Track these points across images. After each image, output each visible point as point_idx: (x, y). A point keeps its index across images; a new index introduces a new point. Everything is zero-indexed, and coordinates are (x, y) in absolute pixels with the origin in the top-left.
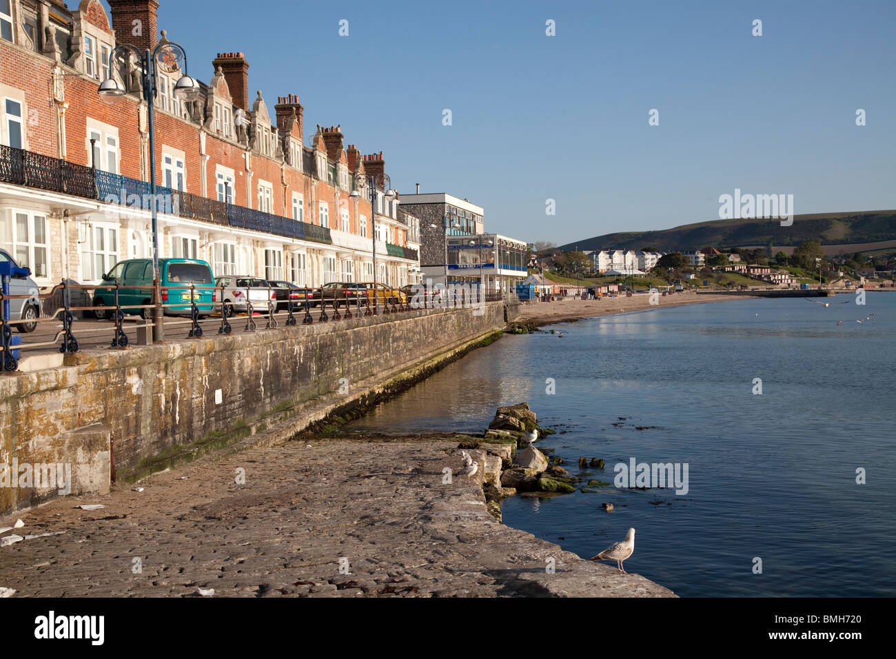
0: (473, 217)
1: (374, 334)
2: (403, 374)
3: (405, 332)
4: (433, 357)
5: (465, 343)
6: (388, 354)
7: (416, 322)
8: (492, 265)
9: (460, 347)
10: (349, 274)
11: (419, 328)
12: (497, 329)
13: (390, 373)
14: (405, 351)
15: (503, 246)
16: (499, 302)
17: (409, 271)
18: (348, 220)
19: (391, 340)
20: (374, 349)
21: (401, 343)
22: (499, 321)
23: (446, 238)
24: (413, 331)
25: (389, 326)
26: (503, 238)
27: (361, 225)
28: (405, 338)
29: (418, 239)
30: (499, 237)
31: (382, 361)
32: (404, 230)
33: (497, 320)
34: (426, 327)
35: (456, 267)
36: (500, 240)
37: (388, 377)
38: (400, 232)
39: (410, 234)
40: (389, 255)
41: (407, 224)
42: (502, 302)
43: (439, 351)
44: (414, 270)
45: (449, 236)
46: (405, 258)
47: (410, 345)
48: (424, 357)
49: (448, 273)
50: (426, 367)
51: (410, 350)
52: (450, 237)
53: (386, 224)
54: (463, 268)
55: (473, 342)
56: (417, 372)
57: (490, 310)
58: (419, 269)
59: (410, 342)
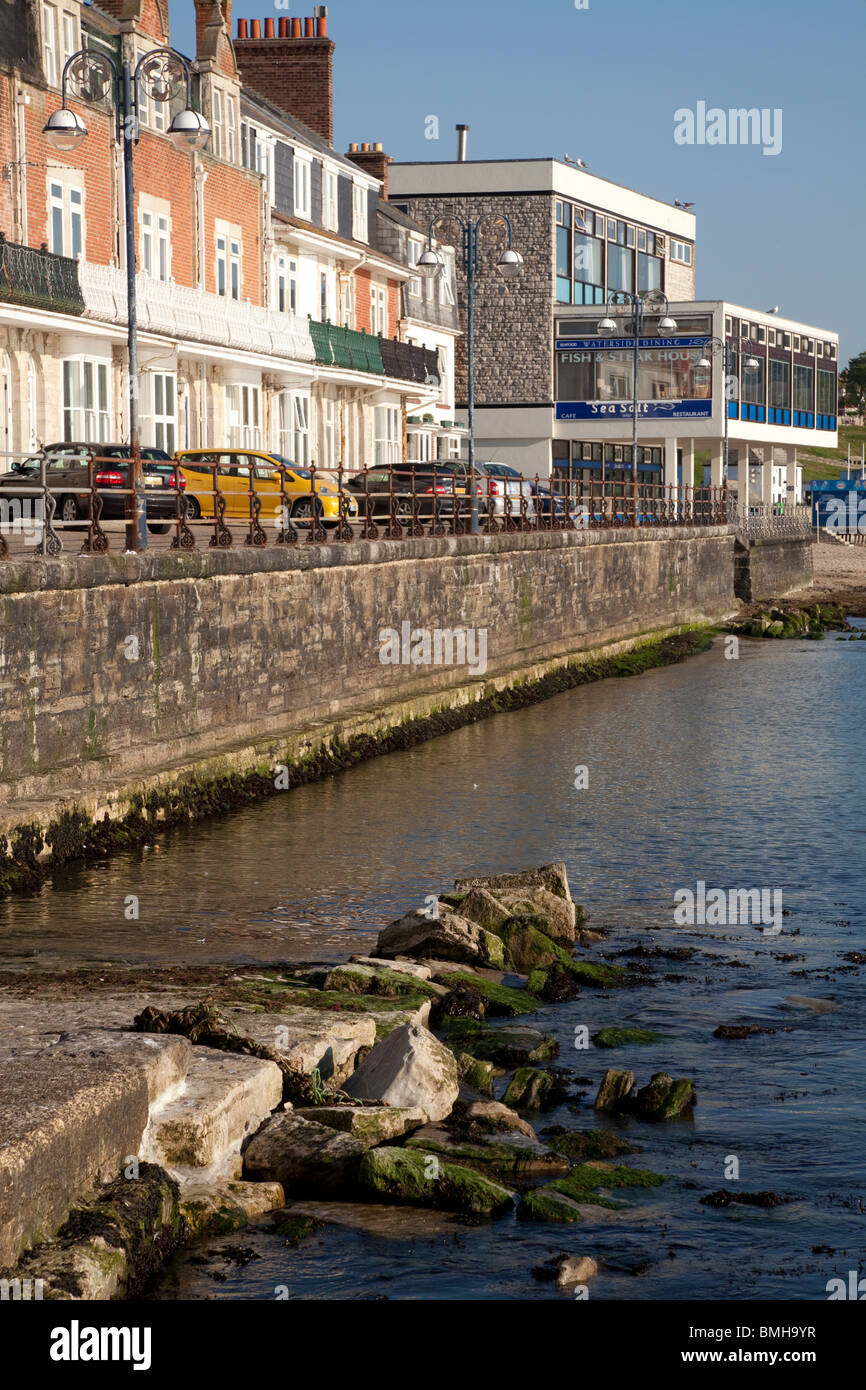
0: (658, 242)
1: (113, 614)
2: (230, 756)
3: (267, 616)
4: (387, 703)
5: (543, 660)
6: (179, 687)
7: (318, 583)
8: (704, 407)
9: (516, 674)
10: (165, 419)
11: (336, 602)
12: (697, 619)
13: (181, 753)
14: (263, 679)
15: (745, 342)
16: (711, 530)
17: (410, 420)
18: (166, 235)
19: (194, 640)
20: (110, 667)
21: (245, 653)
22: (712, 594)
23: (554, 311)
24: (302, 612)
25: (188, 591)
26: (747, 315)
27: (220, 254)
28: (263, 635)
29: (447, 314)
30: (730, 310)
31: (150, 711)
32: (393, 283)
33: (701, 589)
34: (367, 602)
35: (584, 413)
36: (736, 320)
37: (168, 767)
38: (377, 287)
39: (415, 294)
40: (322, 360)
41: (405, 262)
42: (724, 529)
43: (422, 684)
44: (428, 418)
45: (561, 304)
46: (388, 375)
47: (288, 660)
48: (349, 702)
49: (557, 429)
50: (345, 736)
51: (291, 675)
52: (565, 311)
53: (323, 257)
54: (612, 416)
55: (581, 657)
56: (303, 751)
57: (671, 554)
58: (450, 415)
59: (286, 648)
